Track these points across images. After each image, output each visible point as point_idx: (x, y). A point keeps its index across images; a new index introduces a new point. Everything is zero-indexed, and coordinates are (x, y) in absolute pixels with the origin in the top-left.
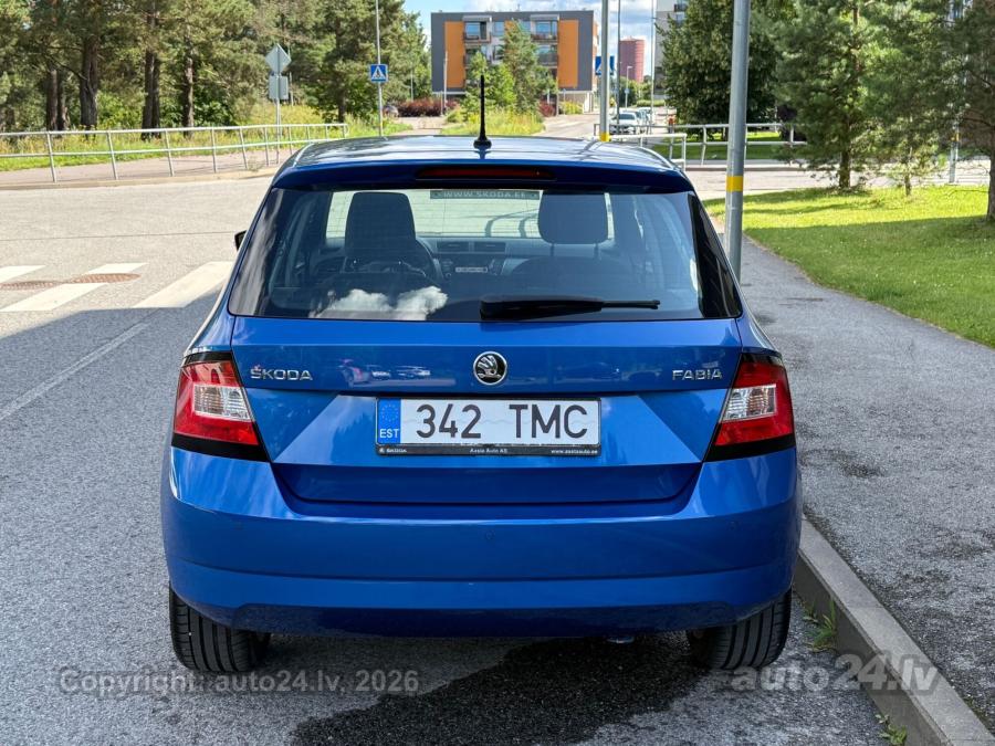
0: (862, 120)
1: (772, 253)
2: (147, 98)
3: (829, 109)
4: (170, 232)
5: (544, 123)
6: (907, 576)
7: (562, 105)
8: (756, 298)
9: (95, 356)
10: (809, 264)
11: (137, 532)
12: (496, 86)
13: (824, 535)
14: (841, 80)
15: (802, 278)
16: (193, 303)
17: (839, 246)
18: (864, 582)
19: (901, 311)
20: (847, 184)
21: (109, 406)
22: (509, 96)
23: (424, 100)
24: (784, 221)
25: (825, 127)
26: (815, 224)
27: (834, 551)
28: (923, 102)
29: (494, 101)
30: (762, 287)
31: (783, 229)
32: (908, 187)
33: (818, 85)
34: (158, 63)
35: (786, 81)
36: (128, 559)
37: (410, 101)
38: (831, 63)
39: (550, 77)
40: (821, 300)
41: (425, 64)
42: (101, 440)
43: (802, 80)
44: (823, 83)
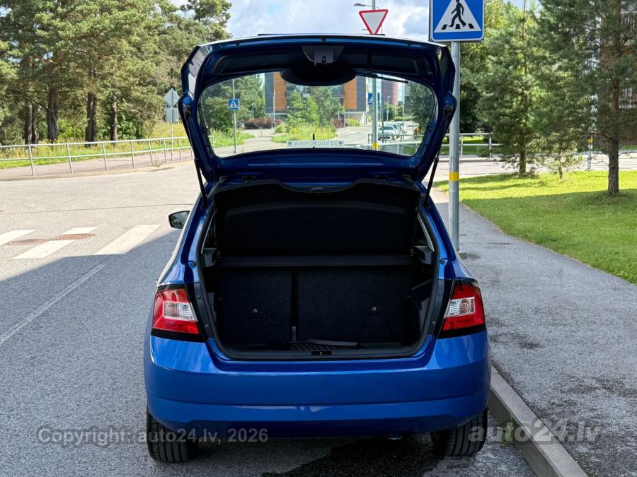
0: (532, 133)
1: (479, 215)
2: (89, 122)
3: (512, 127)
4: (110, 207)
5: (337, 133)
6: (553, 403)
7: (347, 120)
8: (469, 243)
9: (75, 285)
10: (501, 221)
11: (115, 387)
12: (306, 110)
13: (508, 381)
14: (518, 109)
15: (497, 231)
16: (130, 251)
17: (519, 210)
18: (530, 407)
19: (555, 250)
20: (524, 171)
21: (89, 315)
22: (315, 116)
23: (261, 118)
24: (486, 194)
25: (510, 137)
26: (505, 197)
27: (513, 391)
28: (566, 123)
29: (305, 120)
30: (474, 236)
31: (485, 200)
32: (561, 173)
33: (504, 112)
34: (95, 99)
35: (484, 110)
36: (113, 402)
37: (252, 119)
38: (511, 99)
39: (339, 104)
40: (508, 244)
41: (261, 97)
42: (87, 335)
43: (495, 109)
44: (508, 111)
